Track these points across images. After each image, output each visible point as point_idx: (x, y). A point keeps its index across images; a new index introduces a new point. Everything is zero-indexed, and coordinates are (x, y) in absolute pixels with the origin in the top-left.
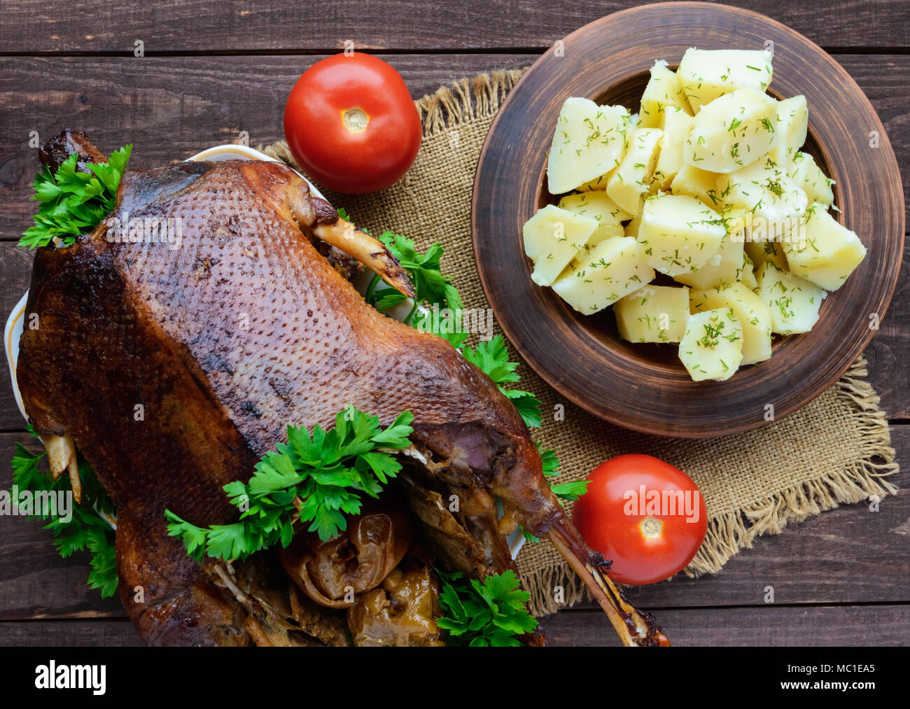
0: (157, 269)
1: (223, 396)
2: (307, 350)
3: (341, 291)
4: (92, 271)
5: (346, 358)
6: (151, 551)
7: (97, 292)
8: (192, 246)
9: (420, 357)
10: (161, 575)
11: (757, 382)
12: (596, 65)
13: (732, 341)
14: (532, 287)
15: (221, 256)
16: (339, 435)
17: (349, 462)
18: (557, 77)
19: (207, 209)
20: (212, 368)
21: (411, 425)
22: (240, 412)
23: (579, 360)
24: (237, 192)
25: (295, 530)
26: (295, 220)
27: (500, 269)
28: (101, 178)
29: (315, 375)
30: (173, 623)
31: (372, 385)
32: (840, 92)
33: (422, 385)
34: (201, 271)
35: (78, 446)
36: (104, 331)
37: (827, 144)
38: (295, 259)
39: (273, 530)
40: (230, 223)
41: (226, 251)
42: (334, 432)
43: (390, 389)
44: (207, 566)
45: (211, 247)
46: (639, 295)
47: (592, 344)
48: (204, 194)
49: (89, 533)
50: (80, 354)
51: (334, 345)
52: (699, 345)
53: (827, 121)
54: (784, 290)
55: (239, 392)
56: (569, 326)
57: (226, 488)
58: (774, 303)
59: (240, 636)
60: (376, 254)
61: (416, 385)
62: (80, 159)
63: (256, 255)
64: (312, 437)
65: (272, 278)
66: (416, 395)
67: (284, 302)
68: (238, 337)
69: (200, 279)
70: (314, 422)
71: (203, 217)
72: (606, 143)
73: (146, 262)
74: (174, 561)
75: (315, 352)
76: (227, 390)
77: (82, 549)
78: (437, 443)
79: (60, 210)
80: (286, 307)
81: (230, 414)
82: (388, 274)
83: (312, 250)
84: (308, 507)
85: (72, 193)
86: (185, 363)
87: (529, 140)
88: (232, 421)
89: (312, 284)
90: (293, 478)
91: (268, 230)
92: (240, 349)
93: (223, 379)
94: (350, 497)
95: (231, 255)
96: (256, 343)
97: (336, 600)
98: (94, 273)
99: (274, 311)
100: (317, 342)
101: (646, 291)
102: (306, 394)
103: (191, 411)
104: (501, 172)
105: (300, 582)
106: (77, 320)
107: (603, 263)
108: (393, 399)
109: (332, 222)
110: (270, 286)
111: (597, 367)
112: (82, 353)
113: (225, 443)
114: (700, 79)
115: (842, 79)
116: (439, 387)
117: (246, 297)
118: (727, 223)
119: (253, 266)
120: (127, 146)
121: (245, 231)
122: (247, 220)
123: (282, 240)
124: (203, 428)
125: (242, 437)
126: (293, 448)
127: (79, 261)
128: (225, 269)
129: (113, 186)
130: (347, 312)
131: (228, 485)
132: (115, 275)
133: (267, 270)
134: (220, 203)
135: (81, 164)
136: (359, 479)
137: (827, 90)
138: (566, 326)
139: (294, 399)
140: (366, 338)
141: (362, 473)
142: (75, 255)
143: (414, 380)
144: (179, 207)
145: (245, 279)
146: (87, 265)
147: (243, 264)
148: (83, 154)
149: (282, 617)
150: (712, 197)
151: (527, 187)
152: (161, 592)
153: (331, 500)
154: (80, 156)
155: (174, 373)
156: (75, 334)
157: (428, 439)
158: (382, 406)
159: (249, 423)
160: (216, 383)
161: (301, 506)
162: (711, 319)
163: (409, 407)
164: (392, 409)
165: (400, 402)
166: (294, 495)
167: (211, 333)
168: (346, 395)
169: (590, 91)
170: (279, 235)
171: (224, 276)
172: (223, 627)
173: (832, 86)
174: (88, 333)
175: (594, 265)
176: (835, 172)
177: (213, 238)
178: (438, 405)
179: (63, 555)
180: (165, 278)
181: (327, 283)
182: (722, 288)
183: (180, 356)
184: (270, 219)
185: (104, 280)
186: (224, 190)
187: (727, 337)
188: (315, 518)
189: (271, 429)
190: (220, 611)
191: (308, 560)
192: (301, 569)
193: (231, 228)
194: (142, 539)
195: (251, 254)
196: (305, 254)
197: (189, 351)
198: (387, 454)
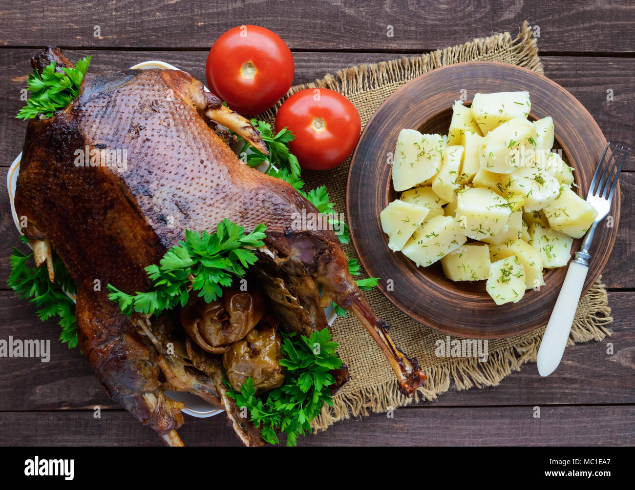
0: (105, 132)
1: (145, 210)
2: (200, 184)
3: (222, 150)
4: (63, 133)
5: (224, 190)
6: (98, 311)
7: (66, 147)
8: (128, 118)
9: (271, 191)
10: (104, 325)
11: (535, 300)
12: (417, 106)
13: (519, 277)
14: (388, 251)
15: (146, 124)
16: (218, 236)
17: (225, 254)
18: (394, 116)
19: (138, 96)
20: (139, 193)
21: (265, 232)
22: (156, 221)
23: (422, 295)
24: (158, 86)
25: (189, 296)
26: (194, 105)
27: (367, 241)
28: (71, 77)
29: (204, 199)
30: (111, 356)
31: (240, 207)
32: (573, 112)
33: (271, 208)
34: (133, 133)
35: (53, 246)
36: (71, 170)
37: (567, 145)
38: (194, 128)
39: (176, 295)
40: (153, 105)
41: (149, 122)
42: (216, 234)
43: (252, 210)
44: (133, 320)
45: (140, 119)
46: (457, 252)
47: (429, 284)
48: (137, 87)
49: (59, 305)
50: (55, 185)
51: (216, 181)
52: (498, 282)
53: (566, 131)
54: (548, 240)
55: (156, 209)
56: (414, 274)
57: (146, 269)
58: (542, 250)
59: (154, 368)
60: (245, 127)
61: (269, 208)
62: (57, 65)
63: (169, 125)
64: (201, 238)
65: (178, 139)
66: (268, 214)
67: (186, 154)
68: (156, 175)
69: (133, 138)
70: (204, 228)
71: (135, 101)
72: (430, 158)
73: (98, 127)
74: (112, 317)
75: (204, 186)
76: (148, 206)
77: (54, 315)
78: (281, 245)
79: (44, 97)
80: (187, 157)
81: (150, 222)
82: (252, 140)
83: (204, 124)
84: (198, 281)
85: (52, 86)
86: (122, 190)
87: (379, 158)
88: (150, 227)
89: (203, 144)
90: (188, 261)
91: (176, 110)
92: (157, 182)
93: (146, 199)
94: (225, 276)
95: (153, 124)
96: (167, 179)
97: (216, 347)
98: (65, 134)
99: (179, 159)
100: (206, 179)
101: (461, 250)
102: (198, 211)
103: (125, 220)
104: (363, 180)
105: (193, 335)
106: (54, 164)
107: (434, 235)
108: (254, 216)
109: (218, 107)
110: (177, 144)
111: (433, 299)
112: (57, 184)
113: (146, 240)
114: (486, 113)
115: (574, 103)
116: (283, 209)
117: (161, 150)
118: (511, 205)
119: (166, 131)
120: (88, 57)
121: (162, 110)
122: (163, 103)
123: (185, 117)
124: (132, 231)
125: (157, 236)
126: (189, 244)
127: (56, 126)
128: (149, 133)
129: (78, 82)
130: (226, 162)
131: (148, 267)
132: (79, 135)
133: (175, 134)
134: (146, 92)
135: (58, 68)
136: (231, 265)
137: (564, 111)
138: (412, 274)
139: (191, 213)
140: (237, 178)
141: (233, 262)
142: (53, 123)
143: (267, 205)
144: (120, 95)
145: (161, 139)
146: (60, 129)
147: (160, 130)
148: (60, 62)
149: (181, 358)
150: (500, 188)
151: (380, 188)
152: (104, 337)
153: (213, 277)
154: (57, 63)
155: (115, 196)
156: (52, 173)
157: (276, 242)
158: (246, 220)
159: (162, 228)
160: (141, 202)
161: (194, 280)
162: (505, 264)
163: (264, 221)
164: (253, 222)
165: (258, 218)
166: (189, 273)
167: (138, 172)
168: (224, 213)
169: (415, 123)
170: (183, 113)
171: (148, 137)
172: (143, 361)
173: (568, 108)
174: (60, 172)
175: (428, 236)
176: (574, 163)
177: (141, 113)
178: (282, 221)
179: (42, 319)
180: (110, 137)
181: (213, 144)
182: (509, 244)
183: (118, 185)
184: (178, 103)
185: (71, 138)
186: (149, 85)
187: (515, 275)
188: (202, 288)
189: (176, 232)
190: (141, 350)
191: (198, 321)
192: (193, 326)
193: (153, 108)
194: (93, 303)
195: (165, 124)
196: (200, 126)
197: (125, 182)
198: (249, 250)
